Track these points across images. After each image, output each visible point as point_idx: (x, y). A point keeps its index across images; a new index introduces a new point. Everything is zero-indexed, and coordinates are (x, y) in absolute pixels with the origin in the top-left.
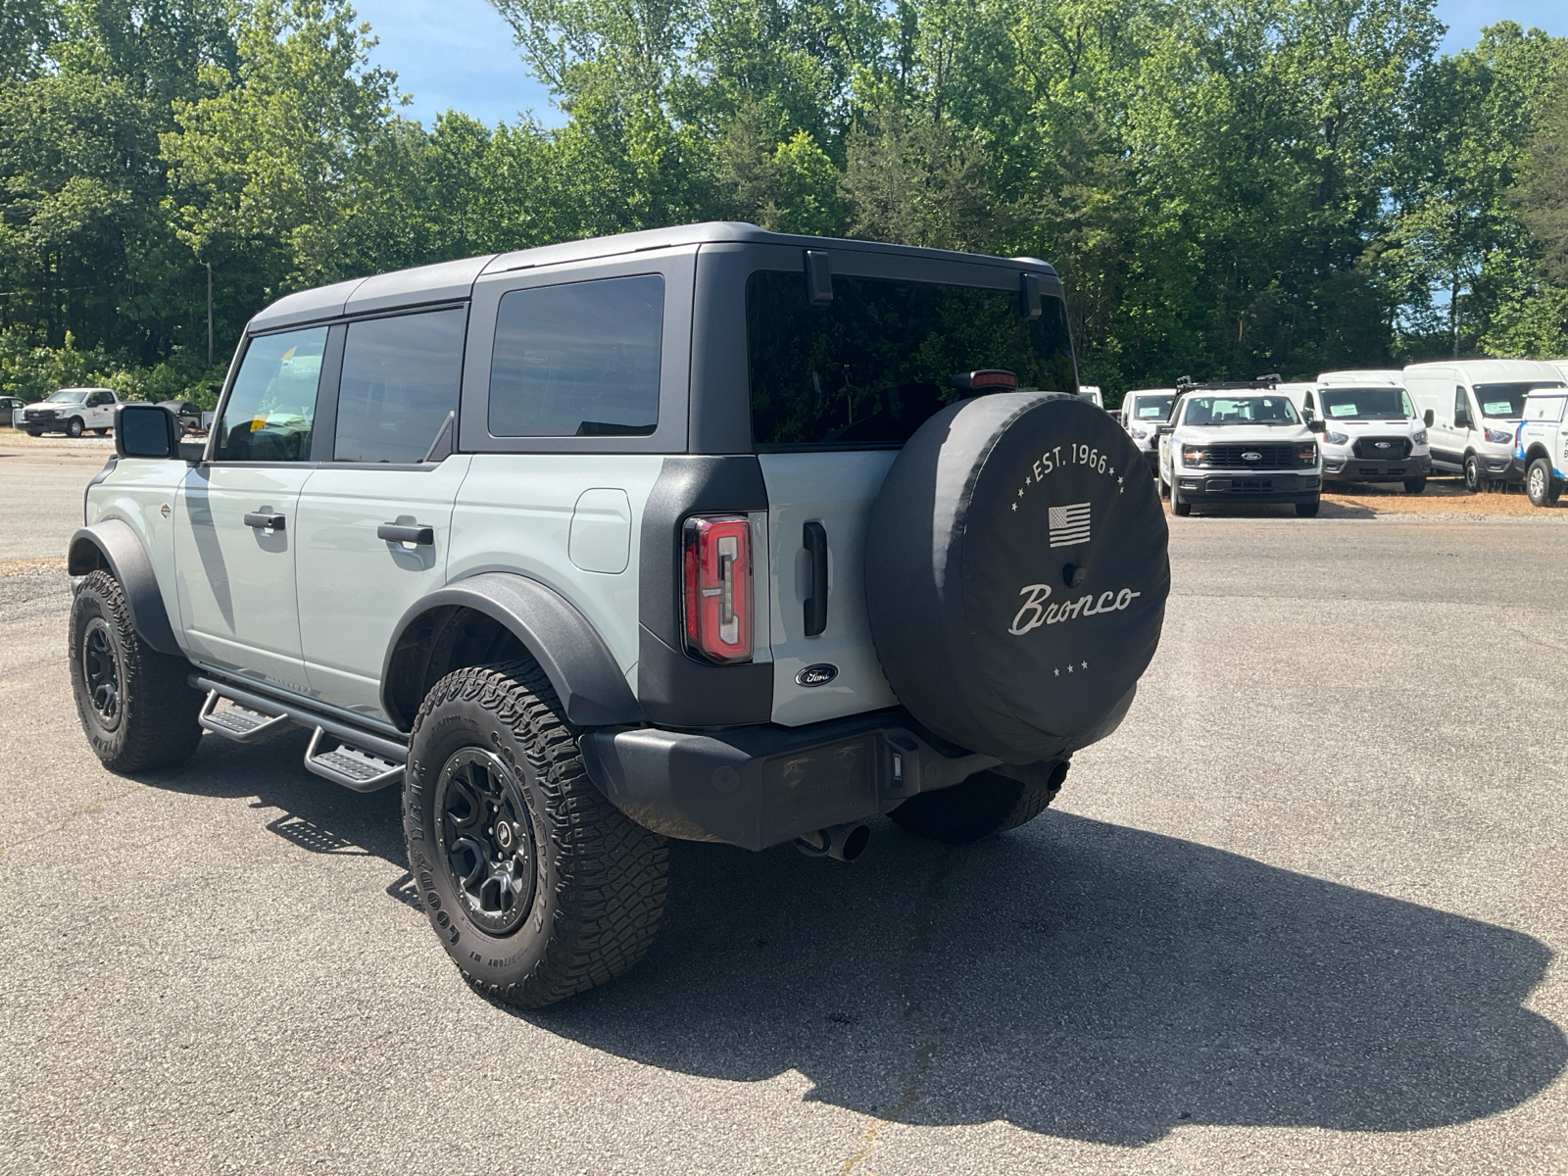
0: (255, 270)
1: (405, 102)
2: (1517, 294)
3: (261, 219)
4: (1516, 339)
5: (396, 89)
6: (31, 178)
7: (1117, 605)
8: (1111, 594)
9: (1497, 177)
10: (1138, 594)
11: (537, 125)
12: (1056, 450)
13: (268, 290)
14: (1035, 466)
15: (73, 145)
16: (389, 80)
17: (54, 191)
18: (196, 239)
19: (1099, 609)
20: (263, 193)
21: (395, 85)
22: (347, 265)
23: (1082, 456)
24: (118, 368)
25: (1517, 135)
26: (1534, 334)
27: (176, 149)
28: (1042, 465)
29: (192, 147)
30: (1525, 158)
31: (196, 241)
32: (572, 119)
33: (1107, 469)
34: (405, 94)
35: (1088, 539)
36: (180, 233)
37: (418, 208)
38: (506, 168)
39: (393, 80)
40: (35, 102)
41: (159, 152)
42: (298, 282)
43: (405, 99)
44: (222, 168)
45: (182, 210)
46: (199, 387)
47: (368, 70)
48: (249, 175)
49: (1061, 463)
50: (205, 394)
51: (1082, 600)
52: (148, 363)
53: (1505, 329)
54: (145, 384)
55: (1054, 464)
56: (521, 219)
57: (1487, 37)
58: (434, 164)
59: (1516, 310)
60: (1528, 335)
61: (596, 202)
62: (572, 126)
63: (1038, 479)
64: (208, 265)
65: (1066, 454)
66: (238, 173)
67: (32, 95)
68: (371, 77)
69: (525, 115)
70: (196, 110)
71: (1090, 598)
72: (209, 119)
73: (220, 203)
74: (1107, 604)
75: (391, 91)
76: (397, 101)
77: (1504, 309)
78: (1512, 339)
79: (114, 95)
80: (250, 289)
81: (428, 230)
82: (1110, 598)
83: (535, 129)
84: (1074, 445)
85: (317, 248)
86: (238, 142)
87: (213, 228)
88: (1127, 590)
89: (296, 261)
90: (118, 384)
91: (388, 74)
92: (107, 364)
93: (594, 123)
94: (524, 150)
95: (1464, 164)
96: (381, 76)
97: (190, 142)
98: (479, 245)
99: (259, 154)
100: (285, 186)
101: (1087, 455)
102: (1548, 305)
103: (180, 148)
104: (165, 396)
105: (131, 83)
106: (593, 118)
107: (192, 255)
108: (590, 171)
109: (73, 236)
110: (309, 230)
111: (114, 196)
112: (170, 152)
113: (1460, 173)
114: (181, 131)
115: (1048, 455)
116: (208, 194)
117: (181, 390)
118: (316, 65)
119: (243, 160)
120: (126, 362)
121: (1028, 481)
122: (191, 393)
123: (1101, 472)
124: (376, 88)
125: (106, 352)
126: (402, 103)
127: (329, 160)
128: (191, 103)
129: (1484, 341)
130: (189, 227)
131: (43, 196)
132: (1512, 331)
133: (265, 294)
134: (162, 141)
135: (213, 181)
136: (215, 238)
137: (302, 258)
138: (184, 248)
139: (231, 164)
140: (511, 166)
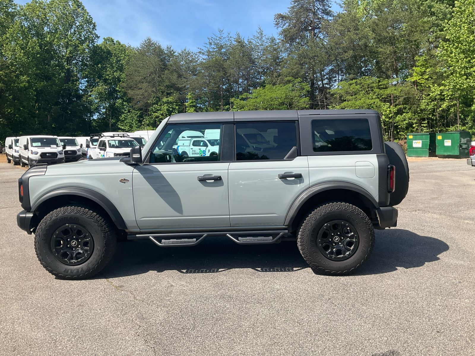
2: (125, 112)
4: (127, 124)
9: (117, 79)
25: (121, 69)
26: (131, 123)
30: (123, 76)
53: (123, 121)
57: (105, 41)
59: (126, 116)
60: (129, 123)
77: (123, 116)
78: (125, 124)
95: (108, 75)
102: (134, 115)
113: (107, 77)
129: (118, 124)
132: (126, 122)
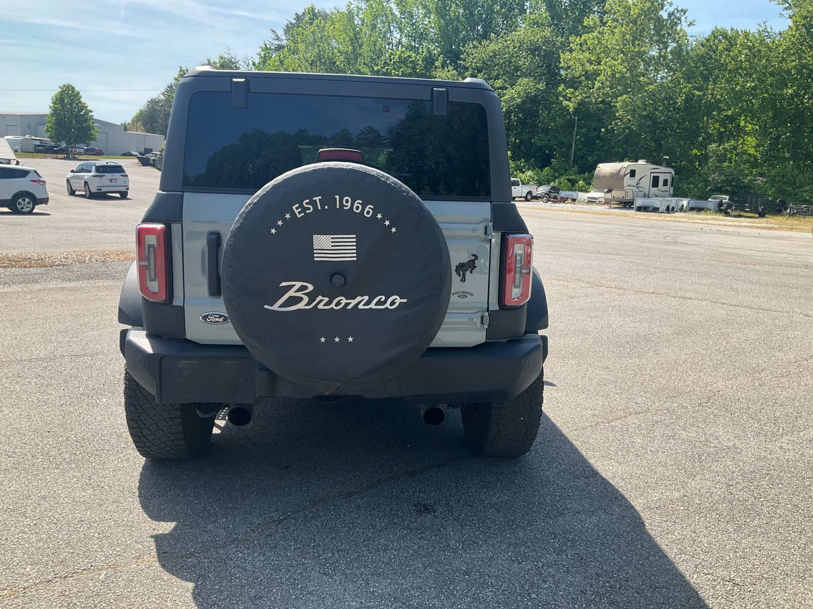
0: (599, 120)
1: (691, 24)
3: (603, 93)
5: (686, 18)
6: (504, 80)
7: (387, 305)
8: (384, 298)
10: (405, 300)
11: (769, 30)
12: (317, 198)
13: (603, 130)
14: (294, 206)
15: (524, 62)
16: (682, 13)
17: (512, 85)
18: (571, 105)
19: (373, 305)
20: (607, 80)
21: (685, 16)
22: (644, 115)
23: (345, 204)
24: (529, 169)
27: (568, 60)
28: (301, 207)
29: (575, 59)
31: (571, 106)
32: (791, 24)
33: (375, 215)
34: (691, 20)
35: (355, 259)
36: (565, 103)
37: (689, 83)
38: (743, 56)
39: (685, 13)
40: (511, 43)
41: (560, 63)
42: (618, 125)
43: (691, 23)
44: (588, 69)
45: (567, 91)
46: (562, 179)
47: (671, 9)
48: (601, 71)
49: (322, 207)
50: (564, 182)
51: (359, 299)
52: (542, 167)
54: (538, 177)
55: (315, 207)
56: (748, 85)
58: (701, 58)
61: (799, 72)
62: (790, 27)
63: (299, 216)
64: (576, 118)
65: (328, 201)
66: (596, 70)
67: (510, 40)
68: (673, 13)
69: (762, 24)
70: (581, 40)
71: (366, 298)
72: (587, 44)
73: (585, 86)
74: (379, 303)
75: (683, 19)
76: (686, 24)
79: (545, 36)
80: (595, 130)
81: (693, 94)
82: (382, 300)
83: (767, 32)
84: (337, 197)
85: (629, 107)
86: (598, 54)
87: (580, 99)
88: (398, 297)
89: (617, 114)
90: (527, 176)
91: (682, 11)
92: (524, 167)
93: (804, 25)
94: (757, 45)
96: (678, 11)
97: (574, 57)
98: (722, 101)
99: (607, 60)
100: (617, 75)
101: (351, 204)
103: (570, 60)
104: (547, 183)
105: (554, 30)
106: (803, 22)
107: (569, 113)
108: (798, 53)
109: (518, 106)
110: (626, 98)
111: (537, 86)
112: (565, 62)
114: (571, 51)
115: (307, 201)
116: (580, 82)
117: (554, 180)
118: (642, 10)
119: (599, 64)
120: (533, 167)
121: (288, 216)
122: (558, 182)
123: (369, 216)
124: (674, 19)
125: (525, 161)
126: (689, 25)
127: (643, 60)
128: (579, 37)
130: (569, 100)
131: (508, 88)
133: (602, 132)
134: (562, 57)
135: (583, 75)
136: (581, 104)
137: (621, 113)
138: (566, 109)
139: (593, 66)
140: (747, 55)
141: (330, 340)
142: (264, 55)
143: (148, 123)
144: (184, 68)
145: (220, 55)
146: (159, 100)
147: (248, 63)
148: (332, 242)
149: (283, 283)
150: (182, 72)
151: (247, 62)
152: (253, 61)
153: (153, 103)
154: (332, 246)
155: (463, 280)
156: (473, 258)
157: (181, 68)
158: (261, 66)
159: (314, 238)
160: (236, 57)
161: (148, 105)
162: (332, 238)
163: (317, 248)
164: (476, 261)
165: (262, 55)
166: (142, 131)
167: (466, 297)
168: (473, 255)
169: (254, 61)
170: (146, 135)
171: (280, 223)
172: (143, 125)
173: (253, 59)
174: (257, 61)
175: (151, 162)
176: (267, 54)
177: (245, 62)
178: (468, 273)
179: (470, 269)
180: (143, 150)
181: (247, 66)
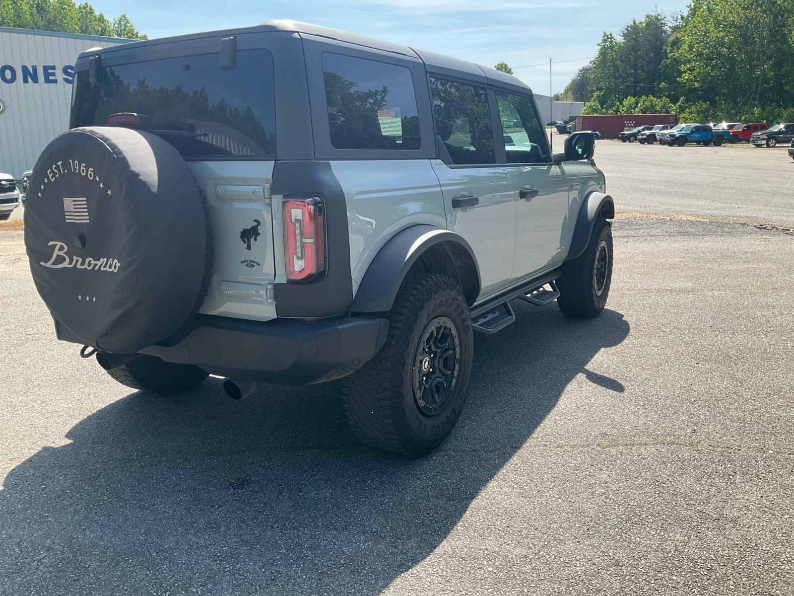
7: (113, 268)
12: (60, 163)
14: (48, 172)
19: (107, 268)
23: (76, 168)
28: (52, 172)
33: (95, 178)
35: (88, 221)
49: (64, 171)
51: (102, 260)
55: (60, 172)
63: (52, 180)
65: (66, 165)
84: (71, 161)
101: (80, 168)
115: (54, 166)
121: (46, 181)
123: (91, 179)
141: (84, 298)
142: (694, 6)
143: (578, 92)
144: (608, 33)
145: (646, 14)
146: (590, 67)
147: (677, 18)
148: (74, 205)
149: (50, 242)
150: (605, 37)
151: (675, 17)
152: (681, 15)
153: (584, 71)
154: (75, 208)
155: (249, 248)
156: (256, 224)
157: (605, 33)
158: (690, 19)
159: (64, 201)
160: (662, 13)
161: (579, 74)
162: (74, 201)
163: (67, 210)
164: (259, 227)
165: (693, 7)
166: (572, 100)
167: (254, 266)
168: (254, 221)
169: (683, 15)
170: (572, 104)
171: (42, 187)
172: (573, 94)
173: (681, 13)
174: (685, 14)
175: (568, 130)
176: (698, 5)
177: (673, 17)
178: (252, 240)
179: (254, 236)
180: (567, 118)
181: (675, 21)
